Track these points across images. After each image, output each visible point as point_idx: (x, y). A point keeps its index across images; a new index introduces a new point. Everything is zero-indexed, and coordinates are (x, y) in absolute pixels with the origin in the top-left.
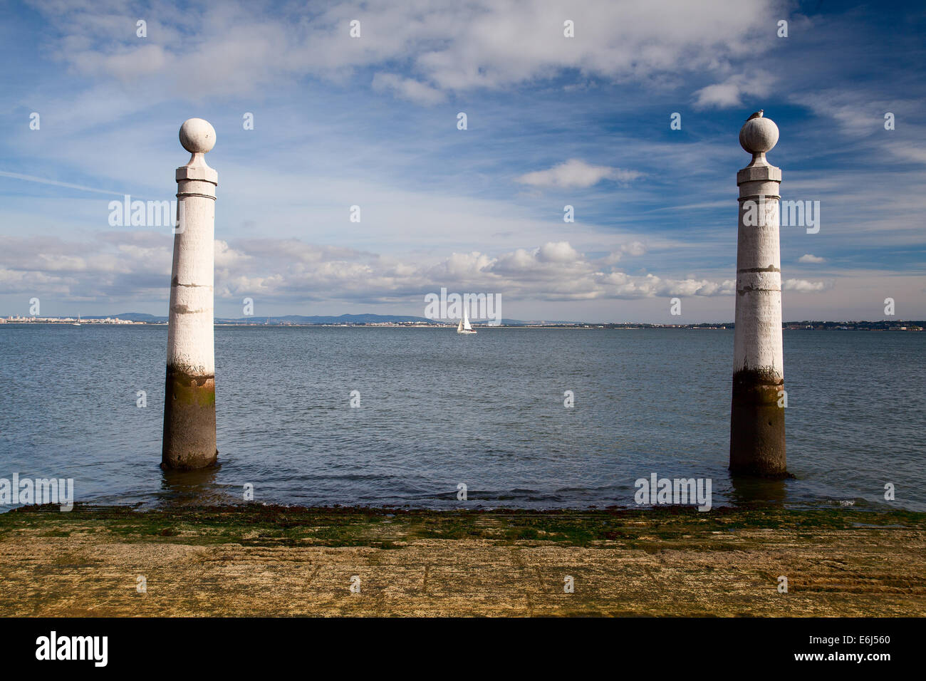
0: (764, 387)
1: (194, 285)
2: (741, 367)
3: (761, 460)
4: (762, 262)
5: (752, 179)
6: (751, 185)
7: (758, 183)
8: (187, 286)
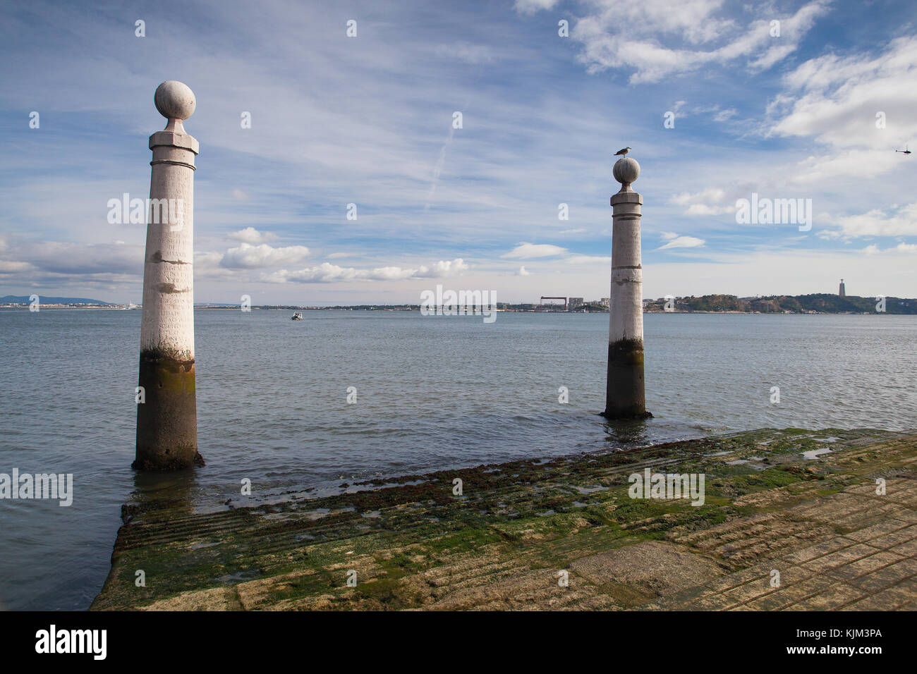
0: (637, 351)
1: (180, 262)
2: (620, 337)
3: (636, 404)
4: (635, 262)
5: (629, 201)
6: (627, 205)
7: (631, 205)
8: (173, 263)
